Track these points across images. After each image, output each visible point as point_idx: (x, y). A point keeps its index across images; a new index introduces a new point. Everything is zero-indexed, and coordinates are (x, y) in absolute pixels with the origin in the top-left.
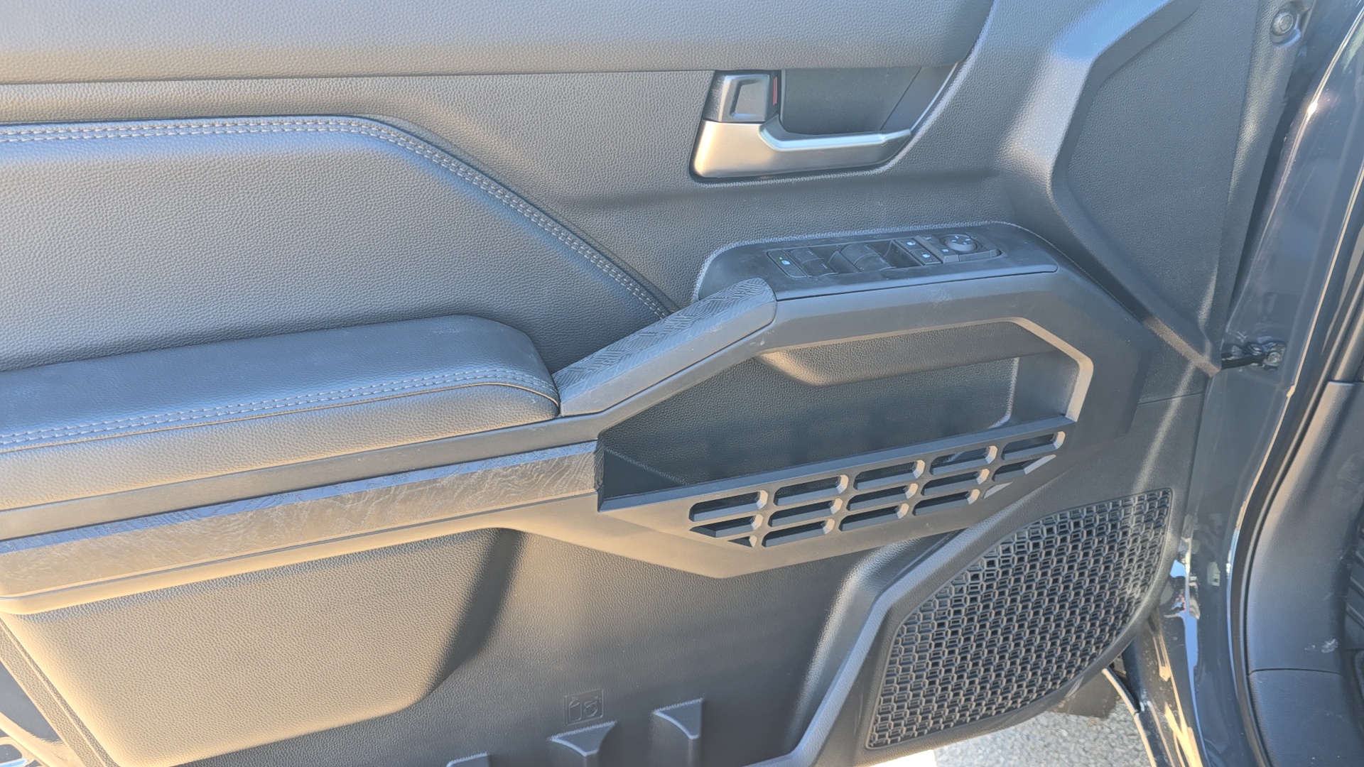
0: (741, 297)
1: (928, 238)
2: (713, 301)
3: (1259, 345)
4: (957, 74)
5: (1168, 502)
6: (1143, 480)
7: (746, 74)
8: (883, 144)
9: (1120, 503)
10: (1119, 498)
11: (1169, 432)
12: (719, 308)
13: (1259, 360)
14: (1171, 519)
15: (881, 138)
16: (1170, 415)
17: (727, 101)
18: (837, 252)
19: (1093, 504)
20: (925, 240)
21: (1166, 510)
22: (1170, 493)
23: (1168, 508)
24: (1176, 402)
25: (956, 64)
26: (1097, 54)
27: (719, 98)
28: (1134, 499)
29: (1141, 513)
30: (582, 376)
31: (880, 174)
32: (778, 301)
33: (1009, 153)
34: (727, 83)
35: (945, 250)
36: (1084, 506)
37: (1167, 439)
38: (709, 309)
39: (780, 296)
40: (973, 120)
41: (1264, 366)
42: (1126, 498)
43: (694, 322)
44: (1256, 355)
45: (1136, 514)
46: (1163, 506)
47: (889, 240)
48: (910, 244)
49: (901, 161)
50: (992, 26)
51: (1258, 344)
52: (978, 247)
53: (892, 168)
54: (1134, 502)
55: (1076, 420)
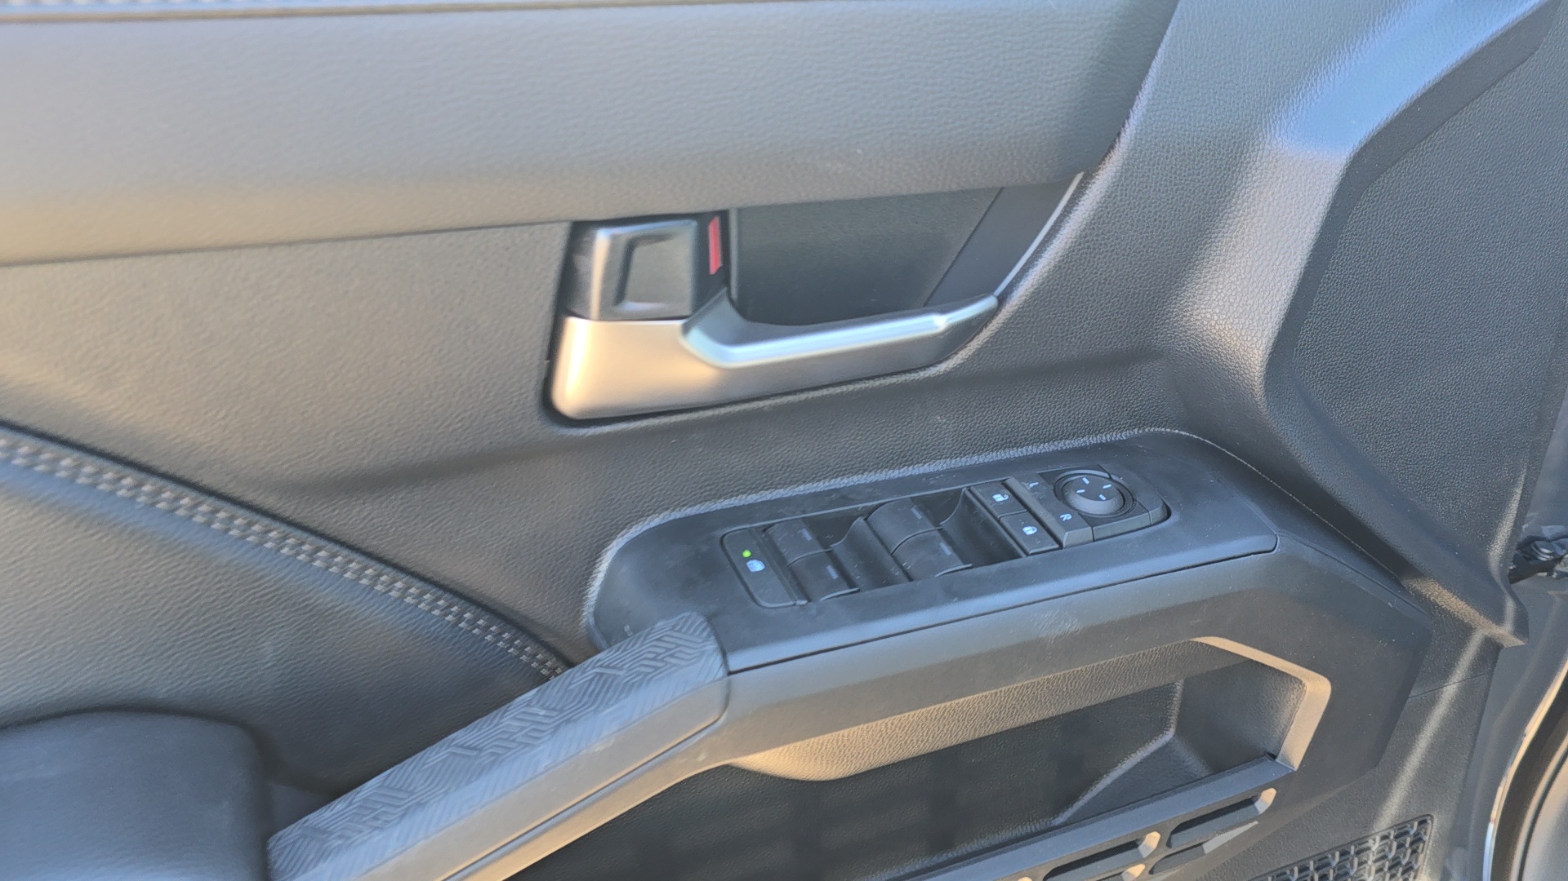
0: (657, 668)
1: (1032, 485)
2: (602, 674)
3: (1548, 542)
4: (1086, 188)
5: (1425, 834)
6: (1391, 810)
7: (644, 223)
8: (942, 333)
9: (1353, 850)
10: (1351, 843)
11: (1436, 736)
12: (609, 695)
13: (1548, 567)
14: (1428, 857)
15: (939, 322)
16: (1440, 712)
17: (606, 278)
18: (860, 520)
19: (1310, 858)
20: (1026, 489)
21: (1421, 845)
22: (1429, 821)
23: (1424, 842)
24: (1450, 690)
25: (1079, 177)
26: (1357, 144)
27: (589, 273)
28: (1374, 840)
29: (1384, 857)
30: (323, 855)
31: (939, 376)
32: (730, 673)
33: (1183, 323)
34: (602, 242)
35: (1067, 517)
36: (1294, 864)
37: (1432, 747)
38: (590, 696)
39: (737, 661)
40: (1117, 270)
41: (1555, 575)
42: (1362, 841)
43: (558, 727)
44: (1544, 559)
45: (1375, 861)
46: (1418, 839)
47: (960, 487)
48: (999, 498)
49: (979, 351)
50: (1154, 93)
51: (1543, 539)
52: (1127, 502)
53: (961, 365)
54: (1375, 845)
55: (1296, 769)
